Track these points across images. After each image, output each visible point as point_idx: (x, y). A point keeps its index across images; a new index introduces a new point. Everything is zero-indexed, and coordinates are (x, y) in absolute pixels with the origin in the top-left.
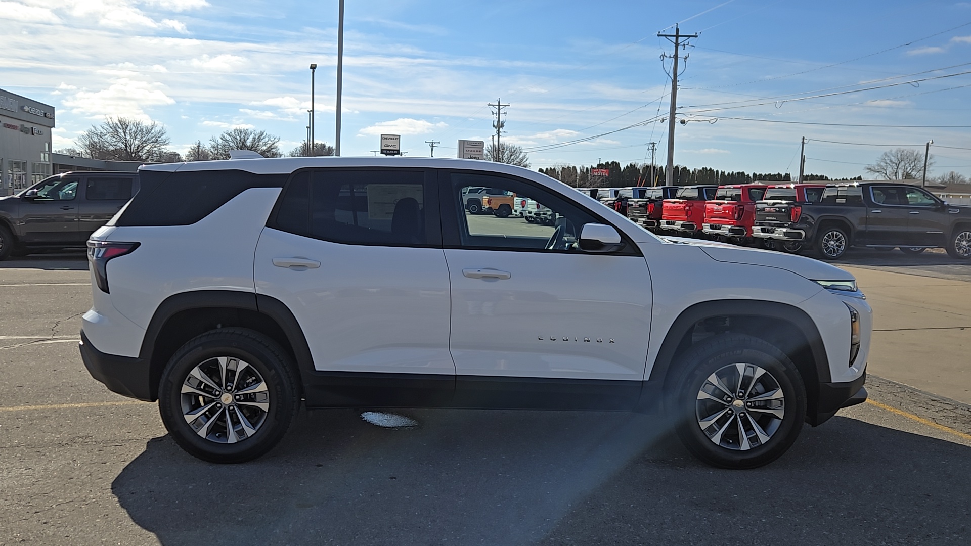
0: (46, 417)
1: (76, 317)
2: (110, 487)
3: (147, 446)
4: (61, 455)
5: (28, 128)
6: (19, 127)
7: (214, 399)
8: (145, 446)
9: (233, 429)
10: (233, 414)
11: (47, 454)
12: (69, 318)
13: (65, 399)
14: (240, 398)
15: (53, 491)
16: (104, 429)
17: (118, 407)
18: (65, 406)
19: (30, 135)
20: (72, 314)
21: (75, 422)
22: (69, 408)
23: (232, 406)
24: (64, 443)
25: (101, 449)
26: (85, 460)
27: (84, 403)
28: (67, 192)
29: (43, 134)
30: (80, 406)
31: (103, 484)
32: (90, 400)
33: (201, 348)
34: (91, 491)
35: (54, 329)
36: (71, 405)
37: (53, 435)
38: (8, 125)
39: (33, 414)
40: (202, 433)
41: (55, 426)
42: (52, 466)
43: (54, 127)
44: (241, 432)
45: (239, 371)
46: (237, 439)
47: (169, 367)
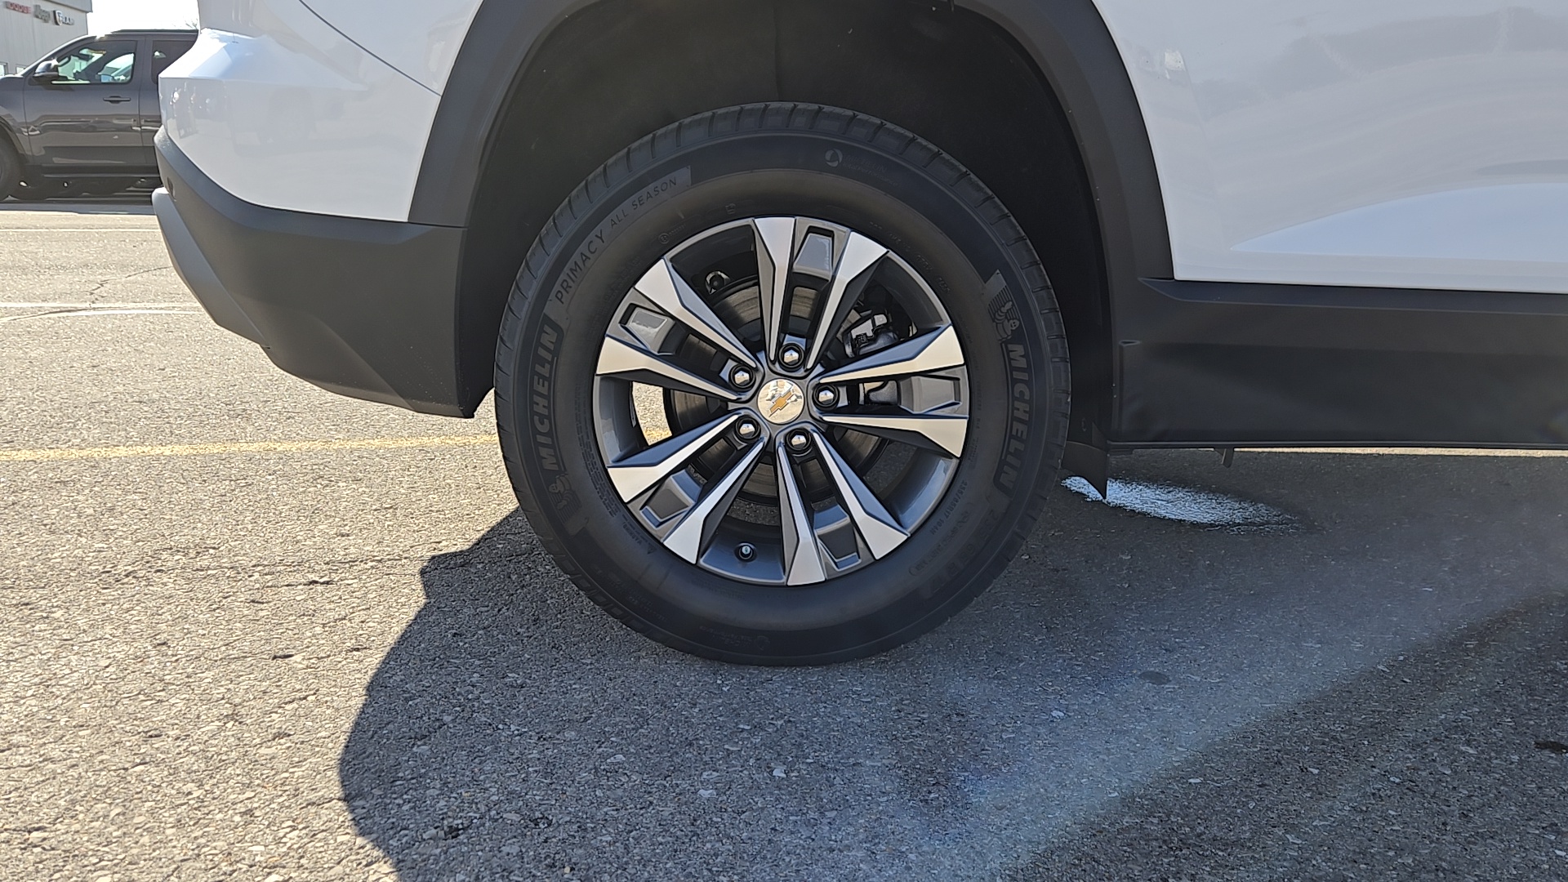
0: (65, 483)
1: (145, 275)
2: (337, 791)
3: (427, 586)
4: (110, 619)
5: (47, 12)
6: (32, 10)
7: (726, 400)
8: (419, 586)
9: (812, 526)
10: (805, 462)
11: (58, 614)
12: (130, 276)
13: (123, 433)
14: (837, 399)
15: (69, 812)
16: (254, 522)
17: (285, 458)
18: (122, 451)
19: (51, 25)
20: (135, 271)
21: (158, 501)
22: (136, 457)
23: (802, 432)
24: (121, 568)
25: (257, 597)
26: (205, 643)
27: (179, 443)
28: (116, 78)
29: (73, 24)
30: (167, 453)
31: (298, 772)
32: (196, 436)
33: (683, 175)
34: (250, 812)
35: (95, 292)
36: (139, 449)
37: (84, 540)
38: (12, 5)
39: (23, 474)
40: (685, 540)
41: (91, 511)
42: (74, 668)
43: (92, 11)
44: (845, 541)
45: (844, 277)
46: (827, 568)
47: (540, 262)
